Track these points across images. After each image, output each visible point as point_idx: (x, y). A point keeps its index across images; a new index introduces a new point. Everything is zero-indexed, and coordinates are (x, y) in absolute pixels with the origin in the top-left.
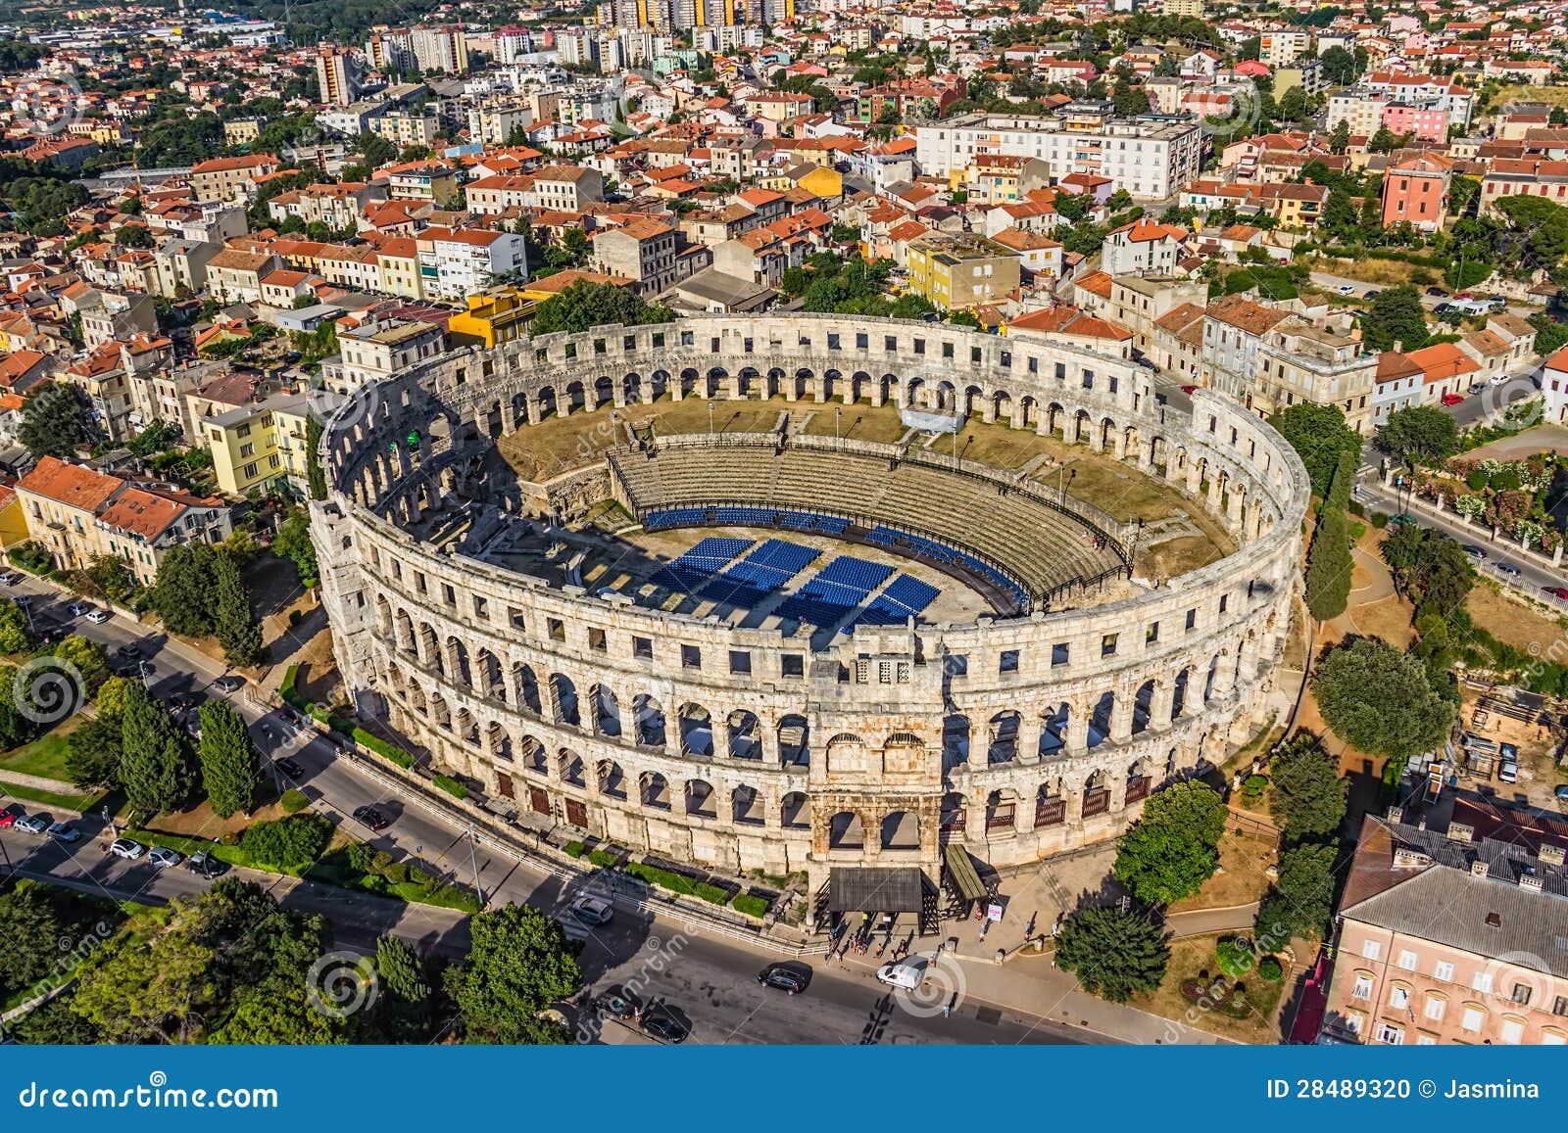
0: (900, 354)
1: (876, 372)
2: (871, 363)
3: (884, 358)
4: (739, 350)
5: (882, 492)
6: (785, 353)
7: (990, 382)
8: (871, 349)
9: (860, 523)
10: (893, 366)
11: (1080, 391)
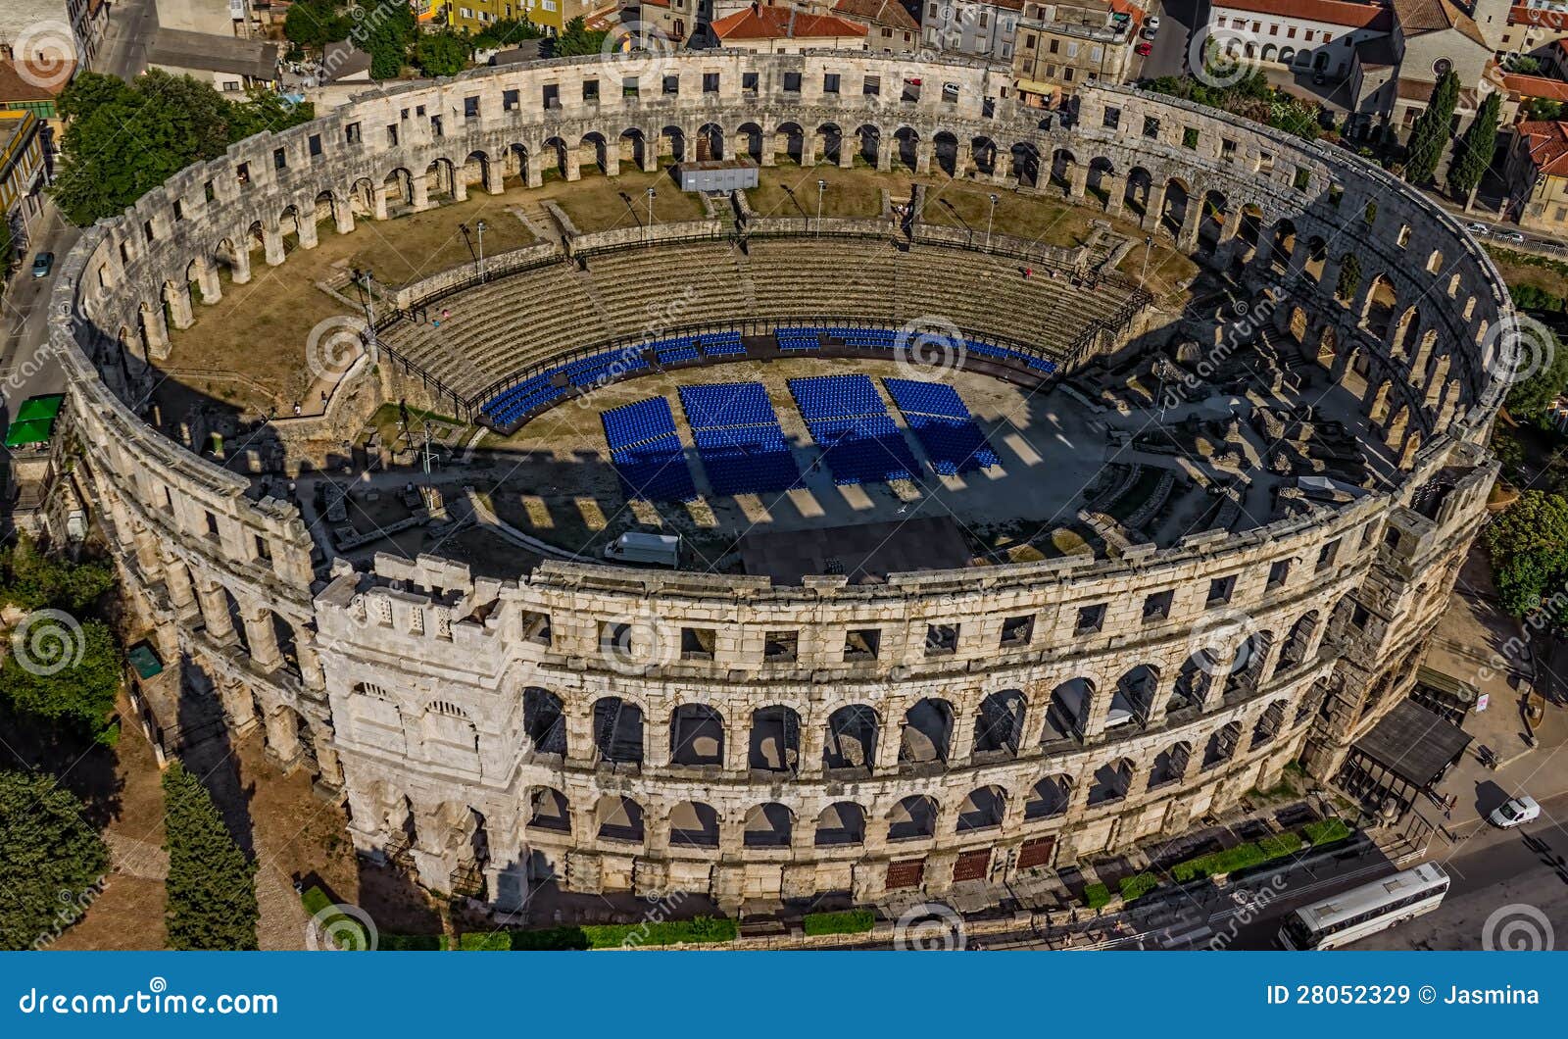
0: (644, 99)
1: (613, 130)
2: (605, 118)
3: (622, 109)
4: (425, 138)
5: (750, 285)
6: (486, 128)
7: (772, 113)
8: (603, 100)
9: (750, 332)
10: (635, 116)
11: (901, 106)
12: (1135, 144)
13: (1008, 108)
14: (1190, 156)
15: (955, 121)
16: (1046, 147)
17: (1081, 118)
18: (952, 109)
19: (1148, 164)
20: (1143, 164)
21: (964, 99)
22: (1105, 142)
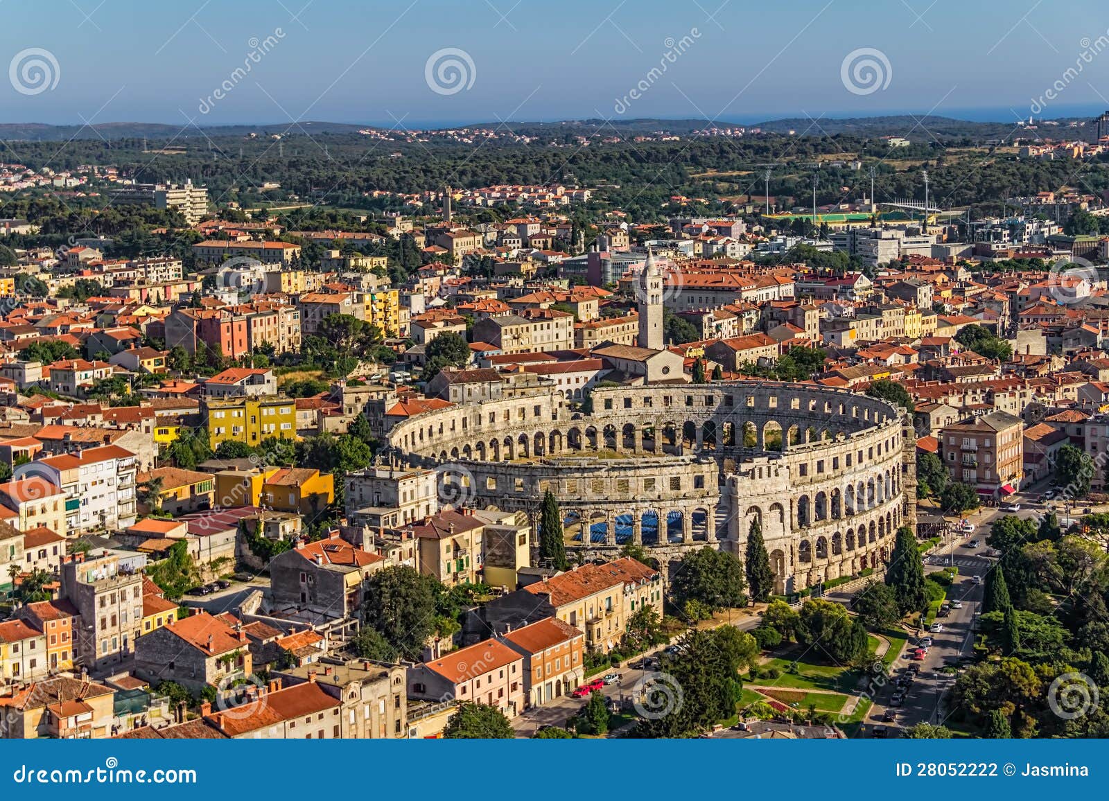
12: (622, 413)
13: (563, 411)
14: (650, 410)
15: (542, 425)
16: (583, 428)
17: (595, 408)
18: (539, 419)
19: (632, 421)
20: (630, 422)
21: (543, 412)
22: (608, 417)
